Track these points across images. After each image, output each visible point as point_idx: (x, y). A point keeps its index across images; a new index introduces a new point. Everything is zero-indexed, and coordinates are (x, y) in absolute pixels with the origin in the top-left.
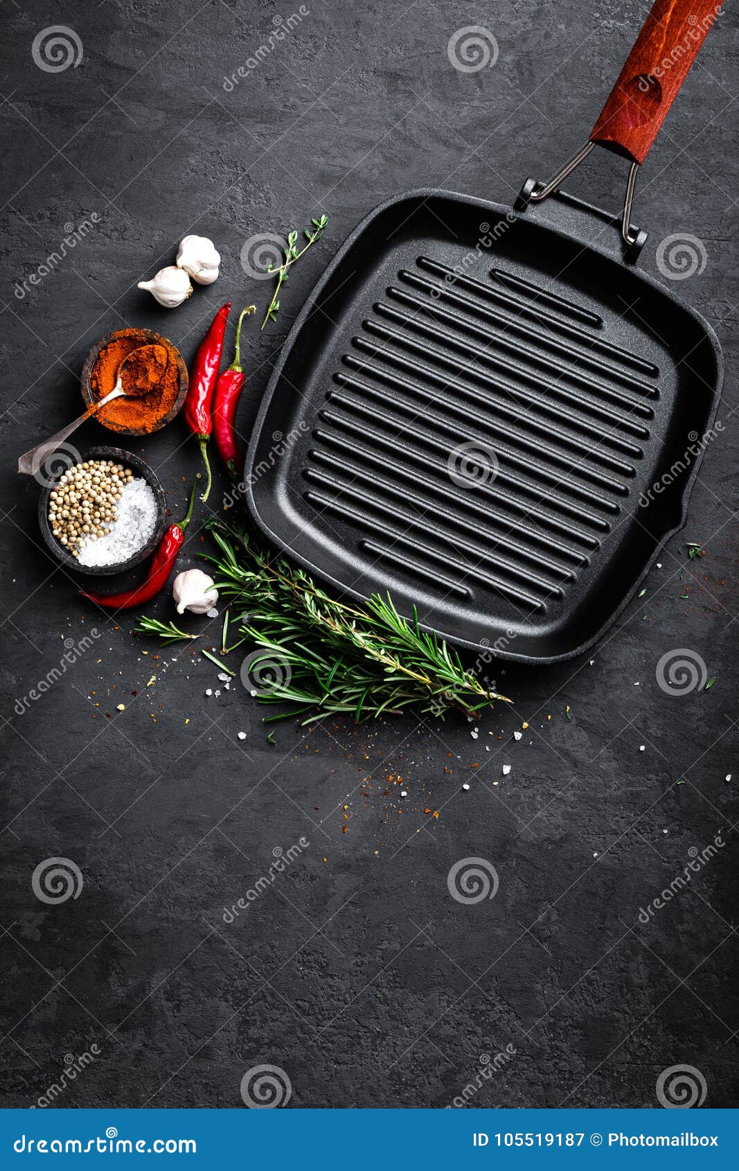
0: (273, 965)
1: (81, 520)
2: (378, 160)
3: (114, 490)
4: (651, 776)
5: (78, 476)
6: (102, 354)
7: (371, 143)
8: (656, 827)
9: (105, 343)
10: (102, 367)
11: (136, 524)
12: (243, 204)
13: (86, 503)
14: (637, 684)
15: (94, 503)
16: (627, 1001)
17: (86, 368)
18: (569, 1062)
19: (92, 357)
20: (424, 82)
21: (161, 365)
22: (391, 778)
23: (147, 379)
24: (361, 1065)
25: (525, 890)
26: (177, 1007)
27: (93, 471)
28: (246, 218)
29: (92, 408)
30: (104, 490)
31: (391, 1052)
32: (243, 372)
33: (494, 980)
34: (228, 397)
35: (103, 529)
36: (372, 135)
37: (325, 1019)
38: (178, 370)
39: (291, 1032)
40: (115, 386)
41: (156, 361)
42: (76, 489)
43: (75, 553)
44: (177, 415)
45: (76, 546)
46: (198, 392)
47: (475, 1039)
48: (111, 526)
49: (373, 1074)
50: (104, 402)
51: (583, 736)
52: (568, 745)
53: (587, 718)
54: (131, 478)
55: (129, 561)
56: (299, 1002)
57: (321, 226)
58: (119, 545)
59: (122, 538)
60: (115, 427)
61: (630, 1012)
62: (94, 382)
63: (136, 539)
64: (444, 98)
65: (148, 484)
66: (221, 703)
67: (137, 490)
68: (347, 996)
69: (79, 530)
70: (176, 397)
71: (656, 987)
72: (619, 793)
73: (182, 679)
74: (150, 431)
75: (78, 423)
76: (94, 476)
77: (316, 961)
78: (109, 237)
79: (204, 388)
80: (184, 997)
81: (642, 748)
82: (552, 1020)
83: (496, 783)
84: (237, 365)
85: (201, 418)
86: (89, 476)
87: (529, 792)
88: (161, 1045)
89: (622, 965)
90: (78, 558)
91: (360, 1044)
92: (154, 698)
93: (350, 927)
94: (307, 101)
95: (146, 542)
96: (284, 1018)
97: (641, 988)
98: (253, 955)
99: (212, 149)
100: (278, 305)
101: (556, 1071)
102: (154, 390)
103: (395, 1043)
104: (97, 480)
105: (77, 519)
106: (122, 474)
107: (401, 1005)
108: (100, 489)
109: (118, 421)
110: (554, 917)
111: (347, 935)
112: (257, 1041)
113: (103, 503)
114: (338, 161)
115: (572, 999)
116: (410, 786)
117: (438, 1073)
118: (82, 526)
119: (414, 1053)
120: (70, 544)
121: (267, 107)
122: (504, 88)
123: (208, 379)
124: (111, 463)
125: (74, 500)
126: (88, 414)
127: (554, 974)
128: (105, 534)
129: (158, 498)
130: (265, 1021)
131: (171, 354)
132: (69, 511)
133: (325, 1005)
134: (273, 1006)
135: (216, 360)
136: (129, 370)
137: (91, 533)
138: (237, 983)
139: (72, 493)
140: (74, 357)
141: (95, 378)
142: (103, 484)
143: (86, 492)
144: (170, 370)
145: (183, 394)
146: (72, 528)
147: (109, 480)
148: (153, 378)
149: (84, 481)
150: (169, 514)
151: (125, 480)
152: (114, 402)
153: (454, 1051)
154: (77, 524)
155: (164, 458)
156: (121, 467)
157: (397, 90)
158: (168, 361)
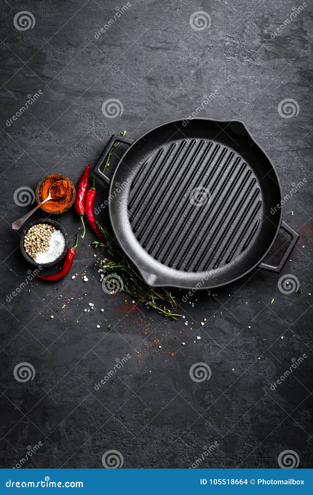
0: (104, 418)
1: (36, 246)
2: (145, 110)
3: (49, 235)
4: (253, 338)
5: (35, 230)
6: (43, 184)
7: (142, 104)
8: (256, 357)
9: (44, 180)
10: (43, 189)
11: (57, 247)
12: (95, 127)
13: (38, 240)
14: (247, 303)
15: (41, 240)
16: (242, 429)
17: (37, 189)
18: (219, 453)
19: (39, 186)
20: (161, 81)
21: (66, 188)
22: (155, 341)
23: (60, 193)
24: (138, 455)
25: (200, 387)
26: (70, 434)
27: (40, 228)
28: (96, 132)
29: (40, 204)
30: (45, 235)
31: (149, 450)
32: (96, 190)
33: (188, 422)
34: (91, 199)
35: (45, 249)
36: (143, 101)
37: (124, 438)
38: (72, 189)
39: (111, 443)
40: (48, 196)
41: (63, 186)
42: (34, 235)
43: (34, 259)
44: (72, 207)
45: (35, 256)
46: (79, 197)
47: (181, 445)
48: (47, 248)
49: (142, 458)
50: (44, 202)
51: (227, 323)
52: (222, 327)
53: (228, 317)
54: (55, 230)
55: (55, 261)
56: (114, 432)
57: (124, 135)
58: (50, 255)
59: (52, 253)
60: (48, 211)
61: (243, 433)
62: (40, 195)
63: (57, 253)
64: (169, 87)
65: (61, 232)
66: (90, 314)
67: (57, 235)
68: (132, 429)
69: (36, 250)
70: (71, 200)
71: (253, 423)
72: (241, 344)
73: (75, 306)
74: (62, 212)
75: (34, 210)
76: (41, 230)
77: (120, 416)
78: (45, 140)
79: (82, 196)
80: (72, 430)
81: (250, 327)
82: (212, 437)
83: (195, 342)
84: (94, 187)
85: (81, 207)
86: (39, 230)
87: (208, 345)
88: (64, 448)
89: (240, 415)
90: (35, 260)
91: (137, 447)
92: (65, 313)
93: (132, 403)
94: (118, 89)
95: (61, 254)
96: (109, 438)
97: (248, 424)
98: (97, 414)
99: (82, 107)
100: (109, 164)
101: (214, 457)
102: (63, 197)
103: (150, 447)
104: (42, 231)
105: (35, 246)
106: (51, 229)
107: (152, 432)
108: (43, 234)
109: (49, 209)
110: (212, 397)
111: (131, 406)
112: (99, 446)
113: (44, 240)
114: (130, 111)
115: (219, 428)
116: (163, 344)
117: (167, 458)
118: (36, 248)
119: (158, 450)
120: (32, 256)
121: (103, 91)
122: (191, 82)
123: (83, 192)
124: (47, 225)
125: (33, 239)
126: (38, 206)
127: (212, 419)
128: (45, 251)
129: (65, 237)
130: (101, 439)
131: (69, 184)
132: (32, 243)
133: (124, 432)
134: (104, 433)
135: (86, 185)
136: (53, 190)
137: (40, 251)
138: (91, 425)
139: (33, 236)
140: (32, 186)
141: (40, 193)
142: (44, 233)
143: (38, 236)
144: (69, 190)
145: (74, 198)
146: (33, 249)
147: (46, 231)
148: (62, 192)
149: (37, 232)
150: (69, 244)
151: (52, 231)
152: (48, 202)
153: (173, 449)
154: (35, 248)
155: (67, 222)
156: (51, 226)
157: (151, 84)
158: (68, 186)
